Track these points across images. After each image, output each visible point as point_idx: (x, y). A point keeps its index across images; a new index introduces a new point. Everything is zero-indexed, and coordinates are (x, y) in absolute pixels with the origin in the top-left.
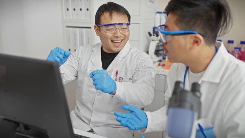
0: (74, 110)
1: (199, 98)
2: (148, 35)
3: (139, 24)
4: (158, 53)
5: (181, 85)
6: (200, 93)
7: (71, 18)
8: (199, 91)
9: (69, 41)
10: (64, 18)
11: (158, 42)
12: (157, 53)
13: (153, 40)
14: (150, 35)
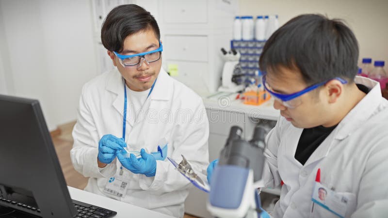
3: (206, 36)
4: (237, 79)
5: (239, 132)
11: (237, 62)
13: (230, 60)
14: (224, 52)
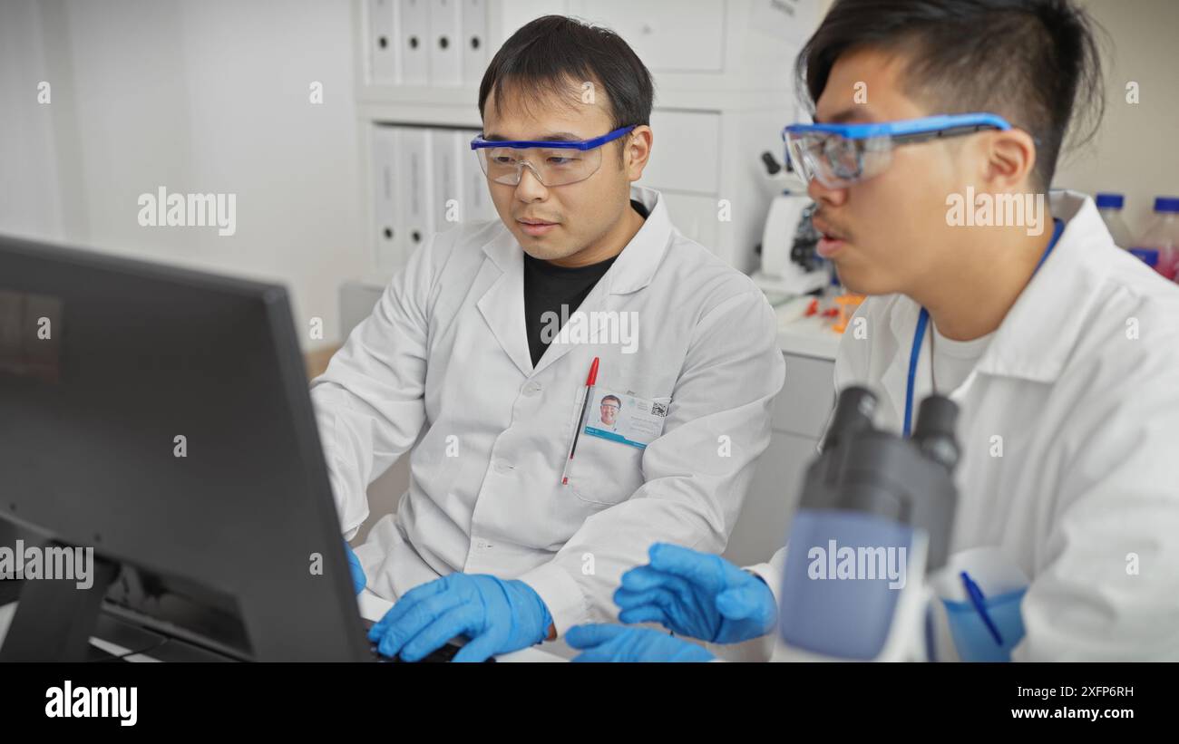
0: (394, 511)
1: (950, 468)
2: (762, 167)
3: (717, 112)
4: (808, 252)
5: (867, 405)
6: (958, 450)
7: (398, 80)
8: (951, 437)
9: (388, 193)
10: (367, 80)
12: (803, 253)
13: (787, 193)
14: (772, 167)
